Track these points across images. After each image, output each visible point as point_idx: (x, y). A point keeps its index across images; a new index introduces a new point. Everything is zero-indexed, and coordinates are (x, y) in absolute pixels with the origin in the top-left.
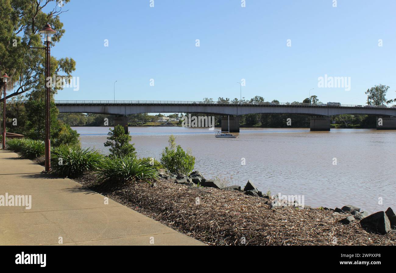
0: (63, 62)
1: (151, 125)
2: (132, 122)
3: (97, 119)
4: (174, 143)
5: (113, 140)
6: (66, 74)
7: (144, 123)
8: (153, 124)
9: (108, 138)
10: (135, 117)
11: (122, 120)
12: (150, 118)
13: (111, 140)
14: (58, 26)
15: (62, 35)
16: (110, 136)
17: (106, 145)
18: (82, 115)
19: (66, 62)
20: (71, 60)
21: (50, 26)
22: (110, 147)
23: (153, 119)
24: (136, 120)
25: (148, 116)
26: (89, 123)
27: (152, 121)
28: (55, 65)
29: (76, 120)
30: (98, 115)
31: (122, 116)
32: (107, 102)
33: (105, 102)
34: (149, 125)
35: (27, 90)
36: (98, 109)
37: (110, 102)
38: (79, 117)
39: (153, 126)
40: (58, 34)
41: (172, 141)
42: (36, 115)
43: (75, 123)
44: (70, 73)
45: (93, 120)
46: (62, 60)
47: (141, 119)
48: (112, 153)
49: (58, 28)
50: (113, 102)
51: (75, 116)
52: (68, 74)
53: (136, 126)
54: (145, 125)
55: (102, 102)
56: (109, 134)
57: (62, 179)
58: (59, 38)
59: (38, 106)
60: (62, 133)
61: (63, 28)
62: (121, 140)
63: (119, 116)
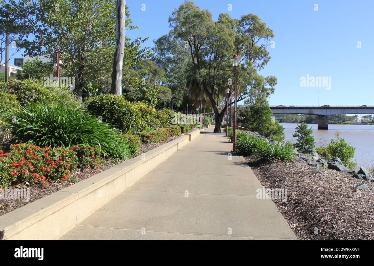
0: (269, 79)
1: (348, 123)
2: (334, 121)
3: (307, 118)
4: (339, 136)
5: (299, 133)
6: (270, 87)
7: (343, 122)
8: (350, 122)
9: (295, 131)
10: (336, 117)
11: (324, 119)
12: (348, 118)
13: (297, 133)
14: (266, 54)
15: (269, 60)
16: (297, 130)
17: (294, 136)
18: (297, 115)
19: (271, 79)
20: (274, 77)
21: (237, 56)
22: (297, 138)
23: (350, 119)
24: (337, 119)
25: (346, 116)
26: (302, 121)
27: (349, 120)
28: (262, 81)
29: (292, 119)
30: (308, 116)
31: (323, 116)
32: (313, 106)
33: (311, 106)
34: (347, 123)
35: (244, 98)
36: (306, 111)
37: (315, 106)
38: (294, 117)
39: (350, 124)
40: (266, 60)
41: (338, 134)
42: (257, 115)
43: (292, 121)
44: (273, 87)
45: (304, 119)
46: (268, 77)
47: (341, 119)
48: (298, 142)
49: (266, 56)
50: (317, 106)
51: (292, 116)
52: (272, 87)
53: (336, 124)
54: (343, 123)
55: (309, 106)
56: (296, 128)
57: (238, 157)
58: (267, 62)
59: (258, 109)
60: (271, 127)
61: (269, 56)
62: (305, 133)
63: (322, 116)
